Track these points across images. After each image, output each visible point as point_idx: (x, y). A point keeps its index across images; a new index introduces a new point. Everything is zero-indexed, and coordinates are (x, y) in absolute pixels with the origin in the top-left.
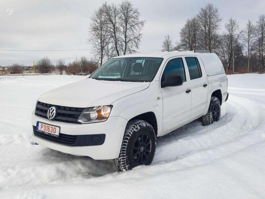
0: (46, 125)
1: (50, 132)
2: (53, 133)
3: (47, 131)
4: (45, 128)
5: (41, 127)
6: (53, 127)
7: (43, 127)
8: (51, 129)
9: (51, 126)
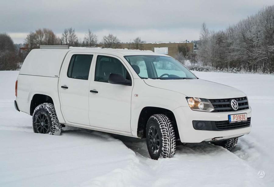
0: (238, 115)
1: (242, 120)
2: (244, 120)
3: (239, 119)
4: (237, 118)
5: (234, 118)
6: (243, 114)
7: (235, 118)
8: (241, 117)
9: (241, 115)
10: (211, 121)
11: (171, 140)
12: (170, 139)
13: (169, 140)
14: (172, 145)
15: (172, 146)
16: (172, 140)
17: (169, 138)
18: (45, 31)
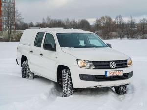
0: (114, 72)
2: (119, 75)
3: (115, 75)
6: (119, 71)
7: (111, 74)
8: (117, 73)
18: (106, 17)
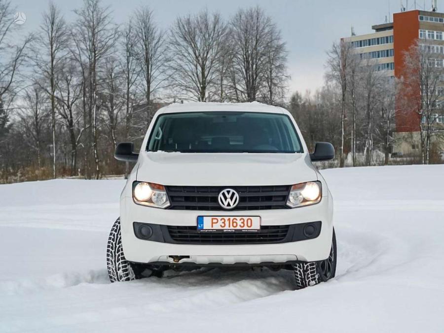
2: (246, 227)
3: (229, 227)
4: (224, 223)
5: (213, 223)
9: (239, 218)
10: (160, 225)
11: (115, 256)
12: (115, 252)
13: (112, 254)
14: (117, 264)
15: (117, 266)
16: (117, 254)
17: (113, 251)
